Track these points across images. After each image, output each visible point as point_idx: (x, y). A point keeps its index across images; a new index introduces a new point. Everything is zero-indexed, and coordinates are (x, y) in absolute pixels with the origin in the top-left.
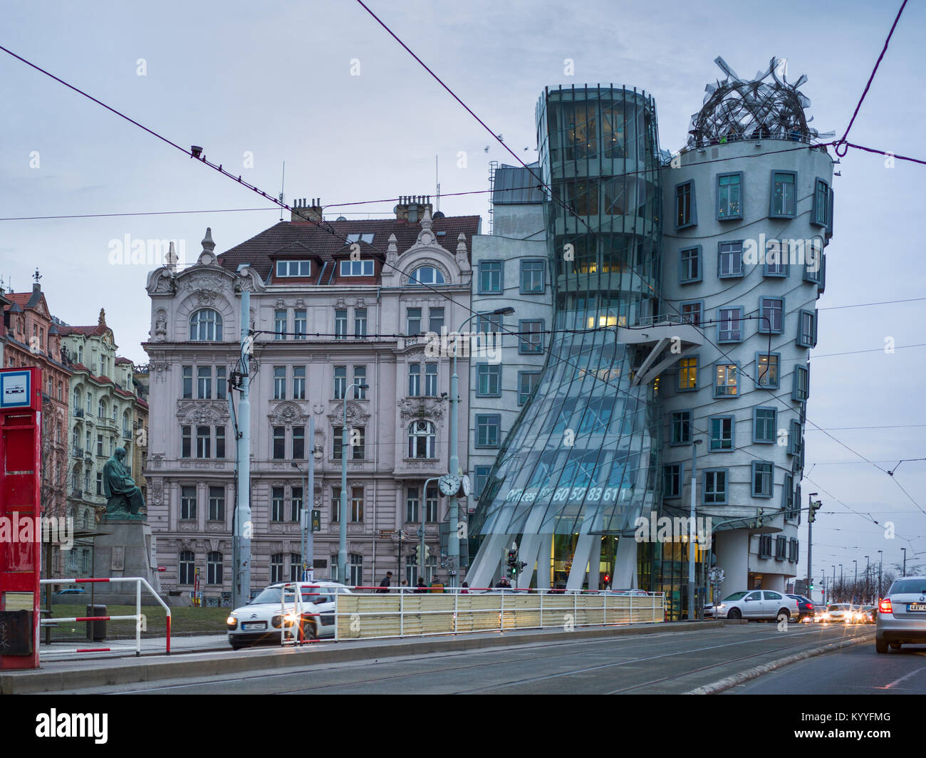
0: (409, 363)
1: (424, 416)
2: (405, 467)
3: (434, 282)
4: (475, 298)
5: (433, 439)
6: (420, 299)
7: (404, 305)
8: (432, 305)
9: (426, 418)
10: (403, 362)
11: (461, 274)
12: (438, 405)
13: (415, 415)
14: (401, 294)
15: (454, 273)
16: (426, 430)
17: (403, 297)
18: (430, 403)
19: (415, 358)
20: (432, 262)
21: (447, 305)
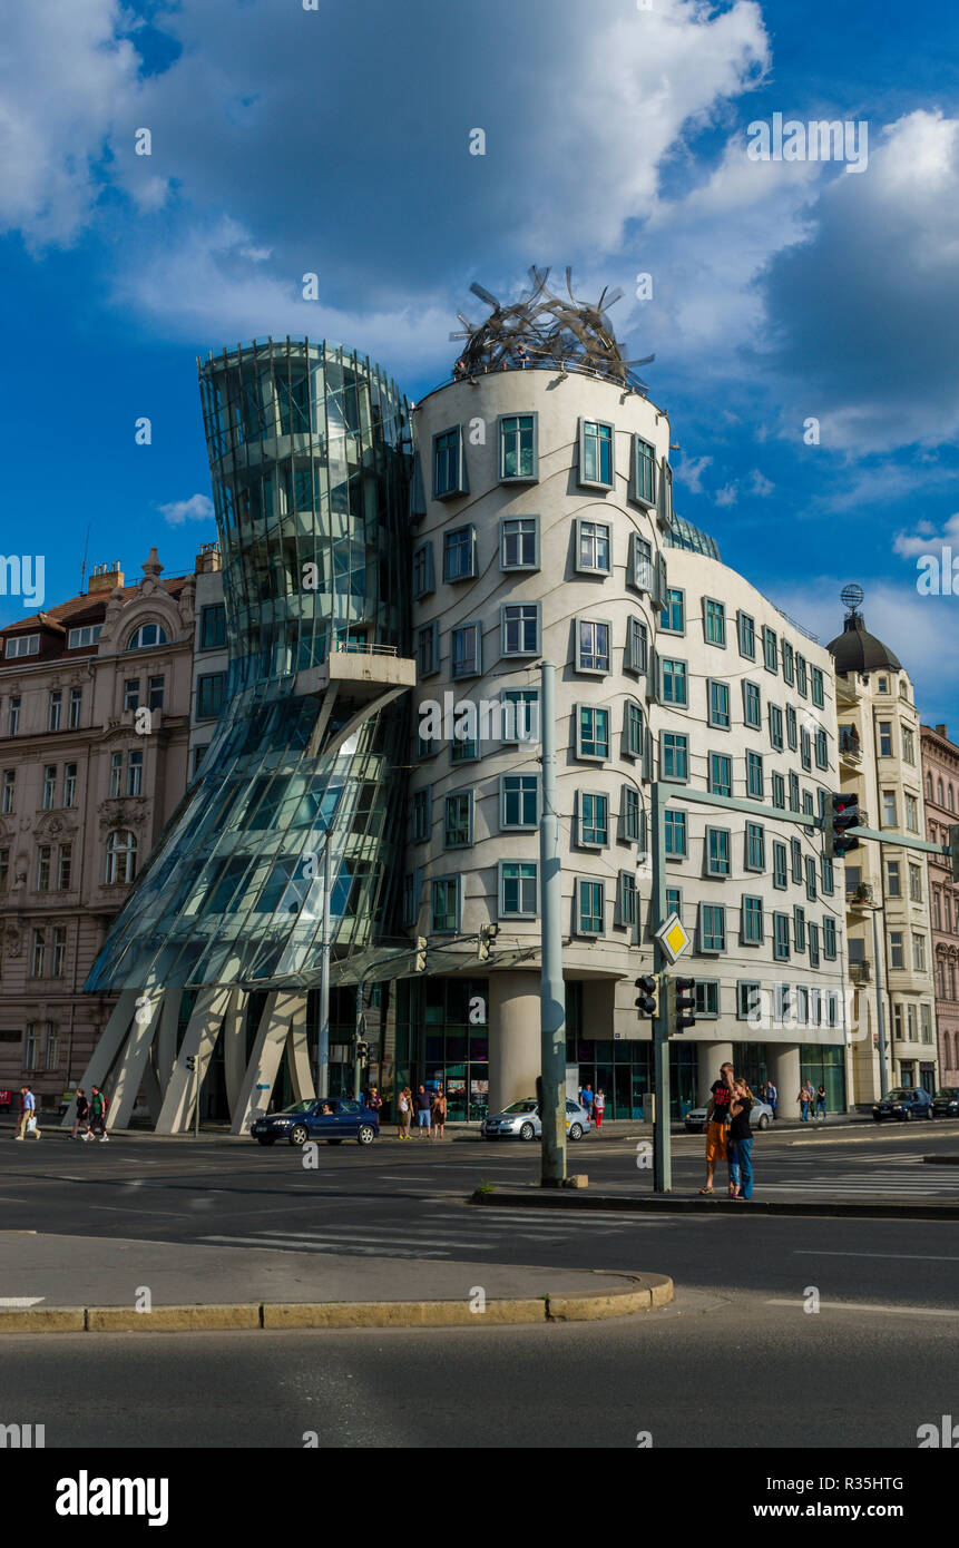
0: (113, 753)
1: (121, 824)
2: (101, 896)
3: (157, 643)
4: (197, 657)
5: (134, 855)
6: (138, 667)
7: (121, 677)
8: (151, 672)
9: (125, 827)
10: (105, 752)
11: (183, 627)
12: (140, 807)
13: (112, 824)
14: (117, 662)
15: (175, 625)
16: (126, 844)
17: (120, 666)
18: (131, 806)
19: (117, 745)
20: (153, 616)
21: (165, 670)
